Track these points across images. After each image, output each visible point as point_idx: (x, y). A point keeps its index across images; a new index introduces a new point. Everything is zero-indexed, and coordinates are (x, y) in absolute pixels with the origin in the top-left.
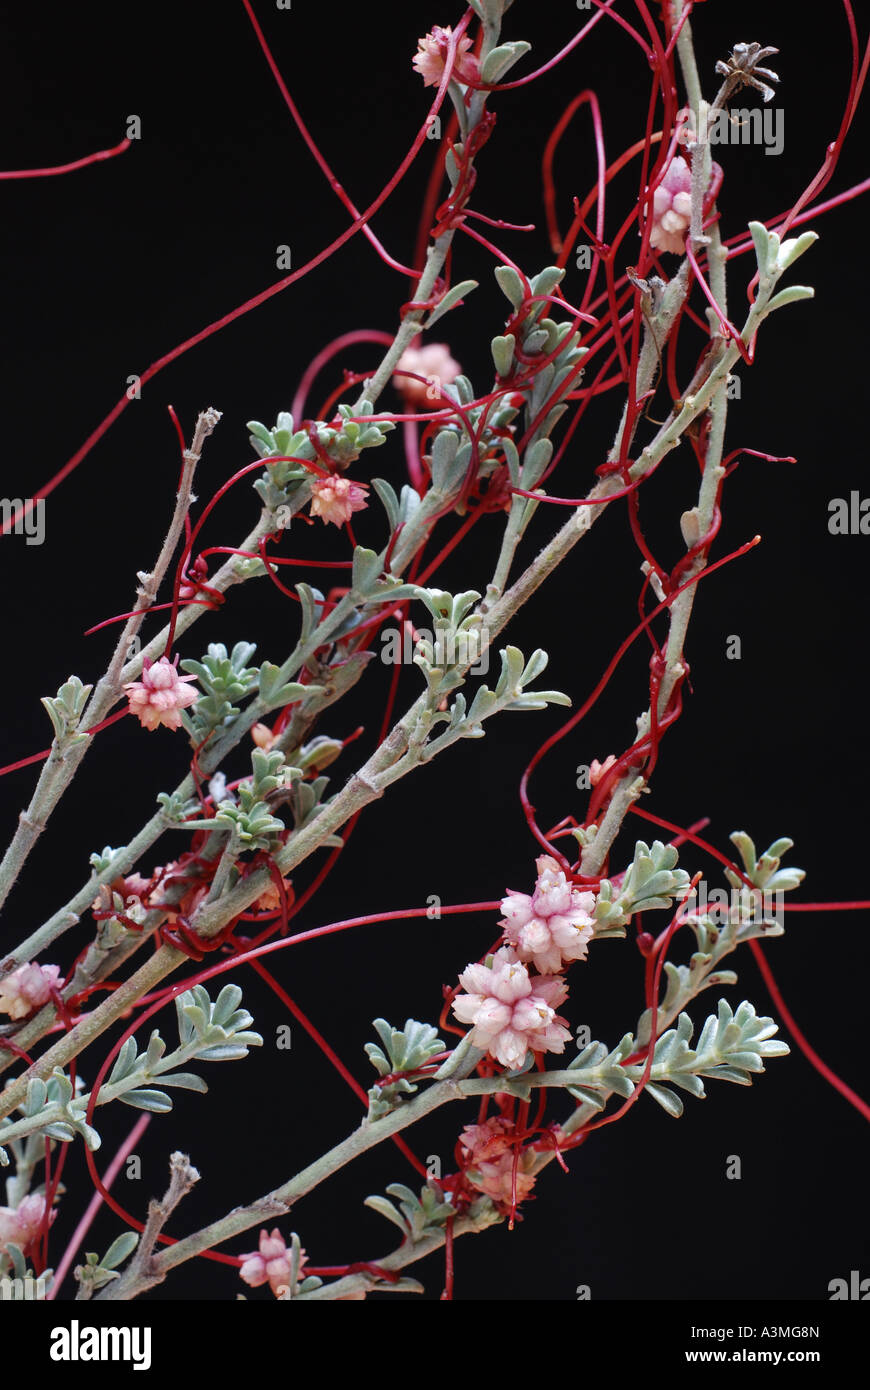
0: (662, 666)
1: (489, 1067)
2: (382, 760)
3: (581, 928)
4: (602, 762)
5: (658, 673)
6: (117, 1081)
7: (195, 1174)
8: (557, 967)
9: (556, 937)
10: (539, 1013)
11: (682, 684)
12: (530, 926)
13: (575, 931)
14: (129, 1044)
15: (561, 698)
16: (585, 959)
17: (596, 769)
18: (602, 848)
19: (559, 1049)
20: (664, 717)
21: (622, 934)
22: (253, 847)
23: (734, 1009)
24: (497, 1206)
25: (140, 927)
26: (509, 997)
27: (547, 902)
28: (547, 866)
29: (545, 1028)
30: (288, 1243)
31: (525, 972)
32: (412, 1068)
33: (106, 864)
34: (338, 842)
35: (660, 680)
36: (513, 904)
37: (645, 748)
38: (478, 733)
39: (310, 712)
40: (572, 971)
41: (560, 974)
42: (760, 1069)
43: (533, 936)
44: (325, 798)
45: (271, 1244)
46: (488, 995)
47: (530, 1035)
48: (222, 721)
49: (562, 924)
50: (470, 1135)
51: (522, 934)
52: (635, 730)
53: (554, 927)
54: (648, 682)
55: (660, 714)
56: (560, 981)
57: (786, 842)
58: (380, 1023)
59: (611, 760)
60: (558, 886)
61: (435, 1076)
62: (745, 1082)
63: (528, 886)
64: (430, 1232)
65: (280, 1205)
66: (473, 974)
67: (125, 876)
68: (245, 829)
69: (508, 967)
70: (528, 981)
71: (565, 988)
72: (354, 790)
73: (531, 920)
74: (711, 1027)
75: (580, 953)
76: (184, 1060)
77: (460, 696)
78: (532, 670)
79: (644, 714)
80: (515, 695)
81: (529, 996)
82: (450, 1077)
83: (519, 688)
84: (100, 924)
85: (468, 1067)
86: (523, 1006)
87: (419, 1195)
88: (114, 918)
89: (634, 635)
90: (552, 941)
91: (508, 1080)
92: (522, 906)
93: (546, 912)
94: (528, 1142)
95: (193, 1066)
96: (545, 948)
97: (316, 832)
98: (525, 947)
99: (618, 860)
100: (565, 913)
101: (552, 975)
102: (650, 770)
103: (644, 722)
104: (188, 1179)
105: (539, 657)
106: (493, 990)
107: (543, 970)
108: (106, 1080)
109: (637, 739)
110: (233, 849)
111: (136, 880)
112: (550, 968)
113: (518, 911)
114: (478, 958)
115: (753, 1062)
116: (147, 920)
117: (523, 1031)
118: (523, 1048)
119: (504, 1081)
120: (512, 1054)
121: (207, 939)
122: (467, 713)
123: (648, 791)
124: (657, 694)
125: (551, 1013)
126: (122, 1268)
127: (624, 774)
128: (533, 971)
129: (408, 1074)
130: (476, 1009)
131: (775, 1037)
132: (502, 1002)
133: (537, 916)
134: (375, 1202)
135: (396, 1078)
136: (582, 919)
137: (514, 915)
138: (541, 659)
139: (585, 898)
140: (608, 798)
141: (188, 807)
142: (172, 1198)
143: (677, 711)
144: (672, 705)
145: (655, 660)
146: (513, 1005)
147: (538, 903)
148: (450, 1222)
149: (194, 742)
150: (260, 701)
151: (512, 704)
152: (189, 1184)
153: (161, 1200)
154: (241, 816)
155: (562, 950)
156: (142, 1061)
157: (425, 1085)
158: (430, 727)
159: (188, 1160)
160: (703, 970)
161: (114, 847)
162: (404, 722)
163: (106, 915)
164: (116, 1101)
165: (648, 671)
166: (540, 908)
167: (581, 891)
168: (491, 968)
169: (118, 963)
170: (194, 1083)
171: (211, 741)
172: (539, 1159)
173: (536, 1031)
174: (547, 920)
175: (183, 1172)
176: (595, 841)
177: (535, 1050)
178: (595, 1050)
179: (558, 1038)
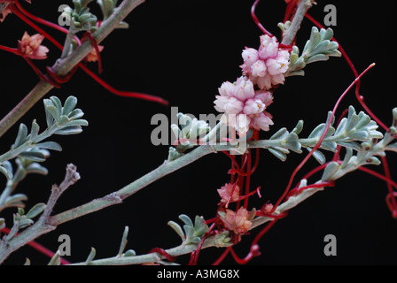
3: (283, 65)
7: (78, 176)
8: (269, 86)
9: (269, 70)
10: (258, 105)
18: (293, 31)
19: (266, 129)
21: (302, 73)
26: (243, 97)
27: (266, 51)
36: (248, 53)
40: (275, 90)
43: (258, 68)
46: (232, 96)
49: (271, 62)
51: (252, 67)
53: (268, 65)
60: (272, 43)
63: (256, 45)
66: (226, 86)
73: (257, 60)
75: (281, 80)
81: (253, 97)
90: (267, 72)
92: (253, 52)
93: (265, 57)
96: (264, 74)
98: (253, 74)
99: (301, 38)
100: (275, 57)
104: (74, 177)
107: (261, 86)
112: (265, 87)
113: (250, 56)
117: (249, 114)
120: (243, 125)
125: (264, 105)
128: (256, 88)
130: (225, 103)
132: (239, 100)
133: (260, 58)
134: (172, 224)
137: (249, 58)
139: (285, 53)
142: (65, 186)
146: (244, 102)
147: (261, 52)
152: (74, 180)
153: (58, 185)
155: (272, 77)
166: (262, 55)
173: (255, 115)
174: (265, 61)
175: (73, 173)
176: (289, 28)
177: (255, 127)
178: (284, 132)
179: (266, 122)
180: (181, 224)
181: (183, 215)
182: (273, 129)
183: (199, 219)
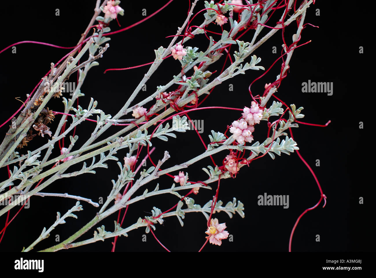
0: (284, 65)
1: (235, 143)
2: (222, 76)
3: (260, 116)
4: (268, 84)
5: (283, 67)
6: (157, 133)
7: (169, 156)
8: (253, 124)
9: (254, 118)
10: (248, 133)
11: (287, 70)
12: (249, 114)
13: (259, 117)
14: (161, 126)
15: (263, 68)
16: (259, 123)
17: (266, 85)
18: (266, 101)
19: (250, 142)
20: (283, 76)
21: (267, 120)
22: (193, 89)
23: (289, 138)
24: (231, 174)
25: (166, 103)
26: (242, 129)
27: (254, 110)
28: (253, 103)
29: (249, 136)
30: (185, 175)
31: (247, 124)
32: (218, 141)
33: (160, 89)
34: (209, 93)
35: (283, 68)
36: (246, 110)
37: (278, 82)
38: (244, 73)
39: (208, 64)
40: (256, 126)
41: (253, 126)
42: (293, 152)
43: (249, 117)
44: (208, 83)
45: (181, 174)
46: (238, 128)
47: (245, 137)
48: (189, 63)
49: (255, 115)
50: (228, 157)
51: (247, 116)
52: (276, 78)
53: (254, 115)
54: (281, 69)
55: (282, 76)
56: (253, 127)
57: (302, 108)
58: (213, 131)
59: (270, 84)
60: (257, 107)
61: (223, 144)
62: (289, 154)
63: (249, 106)
64: (215, 177)
65: (186, 166)
66: (235, 123)
67: (163, 92)
68: (192, 85)
69: (243, 122)
70: (247, 126)
71: (254, 129)
72: (216, 81)
73: (249, 113)
74: (283, 142)
75: (258, 122)
76: (172, 131)
77: (241, 65)
78: (258, 61)
79: (279, 75)
80: (253, 66)
81: (247, 129)
82: (226, 144)
83: (254, 65)
84: (157, 101)
85: (230, 143)
86: (245, 131)
87: (214, 169)
88: (161, 100)
89: (279, 58)
90: (253, 118)
91: (239, 147)
92: (248, 110)
93: (253, 112)
94: (239, 161)
95: (174, 132)
96: (252, 119)
97: (206, 88)
98: (247, 119)
99: (269, 105)
100: (257, 113)
101: (252, 126)
102: (278, 87)
103: (278, 77)
104: (168, 157)
105: (259, 59)
106: (239, 127)
107: (250, 124)
108: (155, 132)
109: (276, 80)
110: (188, 89)
111: (165, 93)
112: (252, 124)
113: (247, 111)
114: (237, 120)
115: (292, 150)
116: (167, 102)
117: (244, 136)
118: (243, 140)
119: (238, 146)
120: (241, 141)
121: (179, 108)
122: (242, 69)
123: (277, 91)
124: (282, 71)
125: (251, 133)
126: (150, 174)
127: (273, 87)
128: (248, 125)
129: (217, 143)
130: (235, 130)
131: (296, 146)
132: (241, 129)
133: (251, 112)
134: (204, 169)
135: (215, 143)
136: (260, 114)
137: (246, 112)
138: (260, 59)
139: (261, 111)
140: (268, 91)
141: (179, 79)
142: (164, 160)
143: (286, 76)
144: (285, 74)
145: (283, 64)
146: (243, 130)
147: (251, 110)
148: (220, 176)
149: (183, 66)
150: (198, 60)
151: (252, 68)
152: (168, 158)
153: (161, 160)
154: (191, 82)
155: (254, 120)
156: (163, 130)
157: (220, 145)
158: (235, 70)
159: (168, 153)
160: (281, 131)
161: (162, 86)
162: (228, 69)
163: (159, 99)
164: (156, 137)
165: (281, 66)
166: (252, 111)
167: (260, 109)
168: (239, 122)
169: (159, 110)
170: (174, 136)
171: (186, 67)
172: (241, 165)
173: (247, 137)
174: (253, 114)
175: (167, 155)
176: (264, 100)
177: (246, 141)
178: (257, 143)
179: (250, 140)
180: (209, 170)
181: (209, 166)
182: (253, 142)
183: (217, 168)
